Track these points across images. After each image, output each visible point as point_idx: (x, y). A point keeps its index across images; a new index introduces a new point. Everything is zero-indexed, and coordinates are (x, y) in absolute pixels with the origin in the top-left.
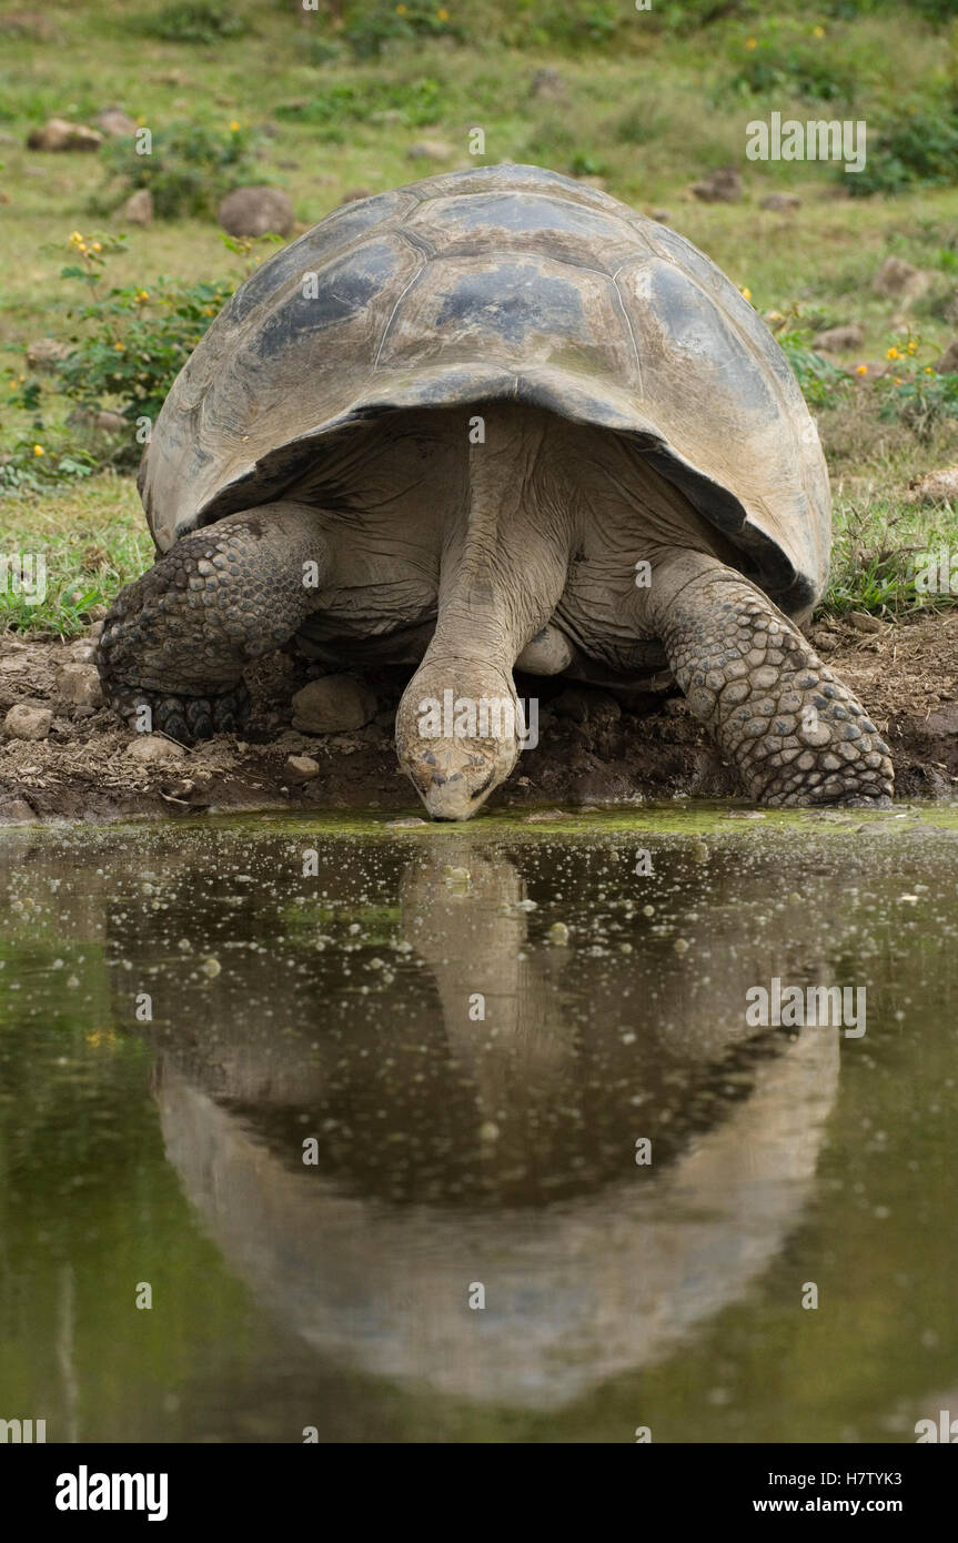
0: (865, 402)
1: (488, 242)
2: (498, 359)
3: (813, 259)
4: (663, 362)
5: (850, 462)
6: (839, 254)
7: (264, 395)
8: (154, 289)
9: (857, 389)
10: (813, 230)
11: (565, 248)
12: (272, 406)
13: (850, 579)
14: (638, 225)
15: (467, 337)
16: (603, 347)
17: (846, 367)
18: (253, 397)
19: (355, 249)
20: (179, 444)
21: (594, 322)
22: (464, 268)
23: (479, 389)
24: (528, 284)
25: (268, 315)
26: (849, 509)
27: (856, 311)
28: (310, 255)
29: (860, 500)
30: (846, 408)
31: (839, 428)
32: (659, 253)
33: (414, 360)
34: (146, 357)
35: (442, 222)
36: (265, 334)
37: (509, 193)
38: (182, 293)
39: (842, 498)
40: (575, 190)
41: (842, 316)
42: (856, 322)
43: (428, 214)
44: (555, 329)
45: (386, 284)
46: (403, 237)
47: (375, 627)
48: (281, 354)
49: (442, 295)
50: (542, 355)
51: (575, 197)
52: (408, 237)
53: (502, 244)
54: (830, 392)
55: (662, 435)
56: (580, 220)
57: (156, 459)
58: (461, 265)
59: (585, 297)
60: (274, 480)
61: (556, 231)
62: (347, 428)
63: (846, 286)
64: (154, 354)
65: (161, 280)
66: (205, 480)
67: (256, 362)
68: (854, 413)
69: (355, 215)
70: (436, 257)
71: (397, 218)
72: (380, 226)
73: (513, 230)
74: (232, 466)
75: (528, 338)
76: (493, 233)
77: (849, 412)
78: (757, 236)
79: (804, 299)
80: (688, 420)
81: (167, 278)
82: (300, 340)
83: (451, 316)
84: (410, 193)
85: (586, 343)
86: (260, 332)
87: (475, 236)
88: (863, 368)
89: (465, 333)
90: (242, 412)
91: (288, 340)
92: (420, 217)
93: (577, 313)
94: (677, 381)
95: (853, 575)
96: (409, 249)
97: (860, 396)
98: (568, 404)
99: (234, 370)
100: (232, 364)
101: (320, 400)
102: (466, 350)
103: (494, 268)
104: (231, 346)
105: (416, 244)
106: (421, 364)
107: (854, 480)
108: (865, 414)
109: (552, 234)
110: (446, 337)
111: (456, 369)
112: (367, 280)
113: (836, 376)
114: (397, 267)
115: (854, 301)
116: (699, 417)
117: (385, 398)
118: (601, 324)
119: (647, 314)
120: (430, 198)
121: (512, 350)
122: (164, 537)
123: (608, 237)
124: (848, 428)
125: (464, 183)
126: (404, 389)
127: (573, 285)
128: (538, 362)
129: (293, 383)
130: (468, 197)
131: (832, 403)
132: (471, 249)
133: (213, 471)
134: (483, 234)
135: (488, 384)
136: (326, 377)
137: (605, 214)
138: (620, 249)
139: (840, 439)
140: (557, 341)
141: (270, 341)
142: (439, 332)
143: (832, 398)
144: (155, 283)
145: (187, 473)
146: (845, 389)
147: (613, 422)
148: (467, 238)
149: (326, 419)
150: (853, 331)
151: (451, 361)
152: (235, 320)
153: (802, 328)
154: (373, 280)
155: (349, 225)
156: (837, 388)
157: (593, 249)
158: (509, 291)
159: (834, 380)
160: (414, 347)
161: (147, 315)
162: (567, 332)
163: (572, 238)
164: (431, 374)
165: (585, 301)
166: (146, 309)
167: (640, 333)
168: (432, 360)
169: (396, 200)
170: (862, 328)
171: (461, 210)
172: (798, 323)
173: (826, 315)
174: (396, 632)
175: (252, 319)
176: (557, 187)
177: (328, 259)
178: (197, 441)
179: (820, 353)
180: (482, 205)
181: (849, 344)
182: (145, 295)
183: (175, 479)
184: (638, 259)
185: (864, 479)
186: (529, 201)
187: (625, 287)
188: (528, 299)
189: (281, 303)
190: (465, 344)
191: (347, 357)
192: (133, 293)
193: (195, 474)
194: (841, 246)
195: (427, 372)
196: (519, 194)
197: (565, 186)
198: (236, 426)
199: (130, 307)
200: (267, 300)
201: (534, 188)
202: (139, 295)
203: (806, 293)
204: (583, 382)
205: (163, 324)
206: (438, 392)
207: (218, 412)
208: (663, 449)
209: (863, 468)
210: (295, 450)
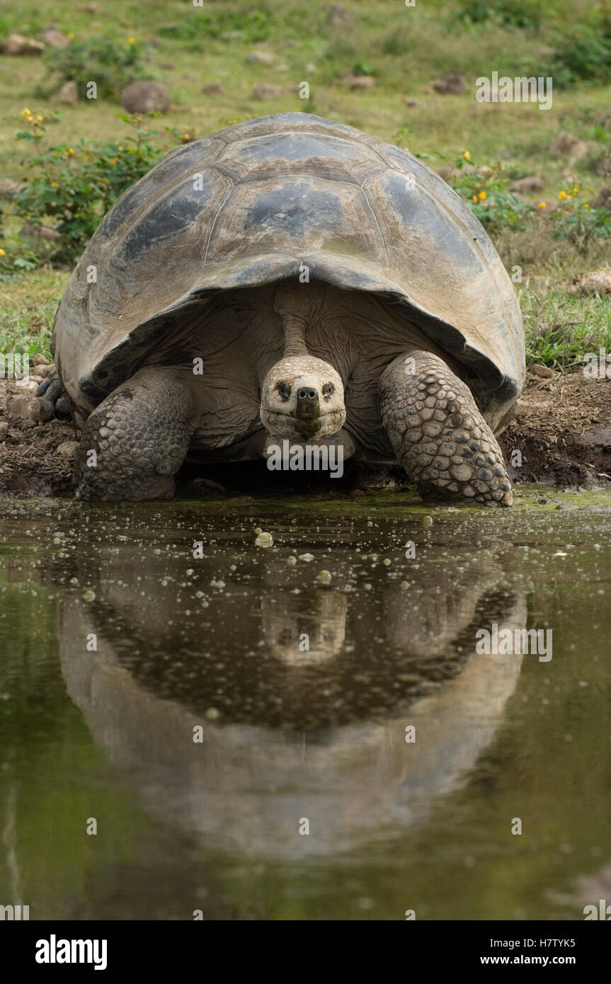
0: (544, 227)
1: (274, 169)
2: (287, 250)
3: (511, 132)
4: (400, 241)
5: (534, 266)
6: (528, 130)
7: (131, 287)
8: (78, 147)
9: (539, 218)
10: (511, 114)
11: (327, 169)
12: (137, 294)
13: (533, 342)
14: (376, 147)
15: (265, 236)
16: (359, 235)
17: (532, 203)
18: (123, 288)
19: (184, 182)
20: (76, 324)
21: (351, 218)
22: (259, 189)
23: (276, 272)
24: (304, 196)
25: (129, 231)
26: (533, 297)
27: (539, 167)
28: (154, 187)
29: (540, 291)
30: (532, 230)
31: (527, 244)
32: (392, 166)
33: (231, 255)
34: (72, 192)
35: (242, 158)
36: (128, 245)
37: (286, 133)
38: (96, 150)
39: (528, 290)
40: (330, 127)
41: (529, 170)
42: (539, 174)
43: (231, 153)
44: (325, 225)
45: (207, 204)
46: (217, 172)
47: (219, 442)
48: (140, 257)
49: (245, 209)
50: (318, 244)
51: (331, 132)
52: (219, 170)
53: (284, 170)
54: (521, 220)
55: (405, 293)
56: (335, 148)
57: (62, 334)
58: (257, 187)
59: (343, 201)
60: (142, 345)
61: (320, 157)
62: (188, 306)
63: (533, 151)
64: (78, 190)
65: (82, 141)
66: (95, 347)
67: (124, 264)
68: (537, 234)
69: (182, 157)
70: (240, 183)
71: (212, 157)
72: (201, 163)
73: (291, 159)
74: (113, 337)
75: (307, 233)
76: (277, 163)
77: (534, 233)
78: (474, 117)
79: (505, 159)
80: (420, 279)
81: (87, 140)
82: (152, 246)
83: (253, 223)
84: (219, 138)
85: (347, 233)
86: (125, 243)
87: (265, 166)
88: (543, 204)
89: (264, 233)
90: (117, 299)
91: (144, 248)
92: (227, 156)
93: (339, 214)
94: (411, 253)
95: (535, 340)
96: (221, 178)
97: (541, 223)
98: (338, 277)
99: (108, 270)
100: (107, 266)
101: (169, 287)
102: (265, 246)
103: (279, 187)
104: (105, 254)
105: (225, 175)
106: (236, 257)
107: (537, 278)
108: (544, 235)
109: (317, 160)
110: (251, 237)
111: (260, 259)
112: (194, 203)
113: (525, 210)
114: (214, 192)
115: (537, 161)
116: (428, 276)
117: (213, 283)
118: (356, 219)
119: (387, 209)
120: (232, 141)
121: (297, 242)
122: (71, 388)
123: (355, 158)
124: (532, 244)
125: (255, 129)
126: (224, 276)
127: (335, 194)
128: (316, 249)
129: (150, 277)
130: (259, 138)
131: (522, 227)
132: (263, 176)
133: (99, 341)
134: (270, 164)
135: (282, 268)
136: (172, 271)
137: (354, 143)
138: (364, 166)
139: (528, 250)
140: (327, 234)
141: (132, 249)
142: (246, 234)
143: (522, 224)
144: (79, 143)
145: (83, 343)
146: (531, 218)
147: (370, 287)
148: (260, 168)
149: (174, 300)
150: (537, 180)
151: (256, 254)
152: (107, 235)
153: (504, 178)
154: (198, 202)
155: (178, 165)
156: (526, 218)
157: (346, 167)
158: (291, 202)
159: (524, 213)
160: (229, 247)
161: (73, 164)
162: (333, 227)
163: (330, 161)
164: (243, 264)
165: (343, 204)
166: (72, 160)
167: (383, 223)
168: (244, 254)
169: (209, 144)
170: (543, 178)
171: (253, 148)
172: (501, 175)
173: (519, 169)
174: (234, 443)
175: (118, 235)
176: (319, 126)
177: (166, 190)
178: (88, 321)
179: (515, 195)
180: (268, 144)
181: (534, 189)
182: (72, 151)
183: (75, 348)
184: (377, 172)
185: (543, 278)
186: (300, 139)
187: (370, 192)
188: (305, 206)
189: (137, 222)
190: (265, 241)
191: (185, 256)
192: (64, 150)
193: (89, 343)
194: (530, 124)
195: (240, 263)
196: (292, 133)
197: (323, 125)
198: (113, 309)
199: (61, 158)
200: (127, 220)
201: (303, 128)
202: (67, 151)
203: (507, 154)
204: (346, 260)
205: (83, 170)
206: (249, 276)
207: (100, 300)
208: (405, 302)
209: (542, 270)
210: (156, 323)
